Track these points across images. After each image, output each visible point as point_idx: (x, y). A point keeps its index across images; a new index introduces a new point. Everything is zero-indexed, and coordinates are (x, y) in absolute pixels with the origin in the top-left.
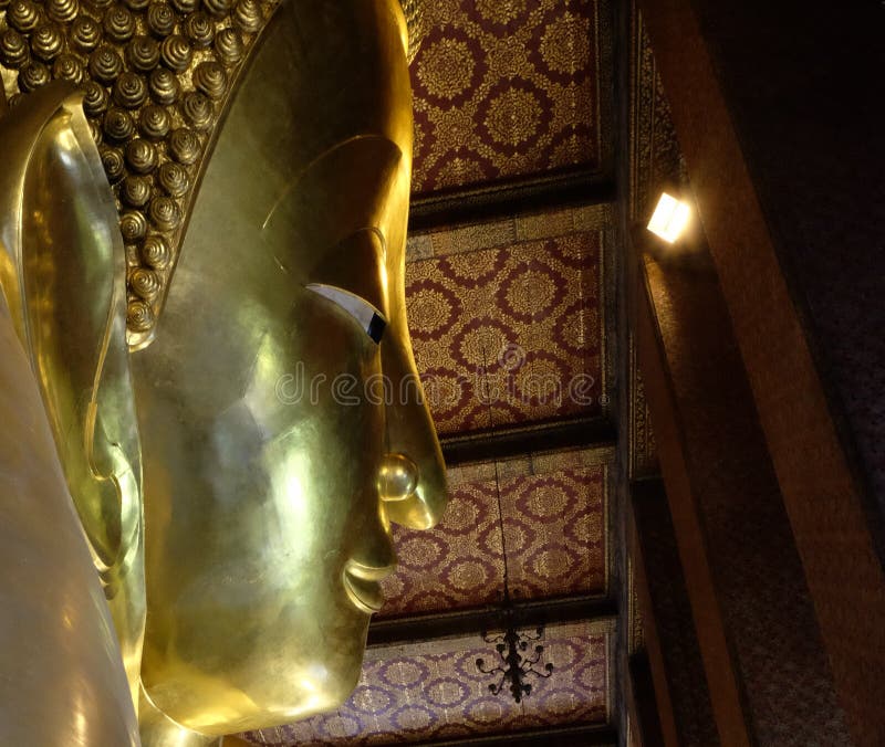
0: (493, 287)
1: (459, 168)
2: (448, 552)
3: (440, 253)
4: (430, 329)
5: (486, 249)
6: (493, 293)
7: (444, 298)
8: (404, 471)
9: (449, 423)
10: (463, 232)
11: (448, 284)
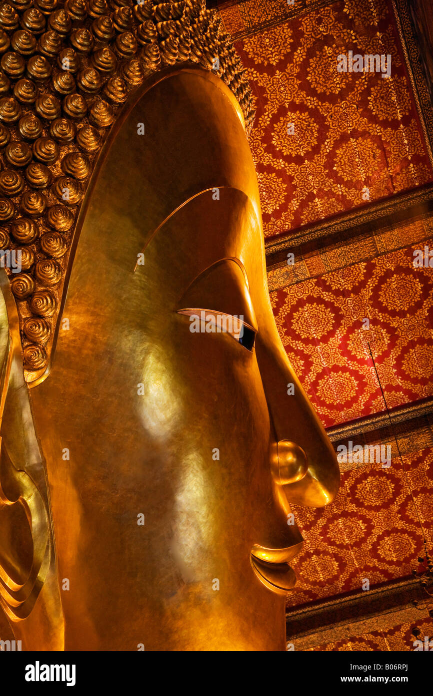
0: (367, 293)
1: (319, 206)
2: (373, 527)
3: (314, 273)
4: (318, 336)
5: (353, 264)
6: (367, 297)
7: (327, 308)
8: (294, 456)
9: (350, 411)
10: (332, 254)
11: (327, 296)
